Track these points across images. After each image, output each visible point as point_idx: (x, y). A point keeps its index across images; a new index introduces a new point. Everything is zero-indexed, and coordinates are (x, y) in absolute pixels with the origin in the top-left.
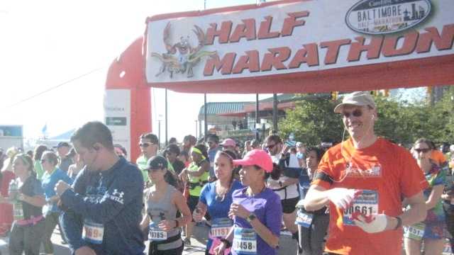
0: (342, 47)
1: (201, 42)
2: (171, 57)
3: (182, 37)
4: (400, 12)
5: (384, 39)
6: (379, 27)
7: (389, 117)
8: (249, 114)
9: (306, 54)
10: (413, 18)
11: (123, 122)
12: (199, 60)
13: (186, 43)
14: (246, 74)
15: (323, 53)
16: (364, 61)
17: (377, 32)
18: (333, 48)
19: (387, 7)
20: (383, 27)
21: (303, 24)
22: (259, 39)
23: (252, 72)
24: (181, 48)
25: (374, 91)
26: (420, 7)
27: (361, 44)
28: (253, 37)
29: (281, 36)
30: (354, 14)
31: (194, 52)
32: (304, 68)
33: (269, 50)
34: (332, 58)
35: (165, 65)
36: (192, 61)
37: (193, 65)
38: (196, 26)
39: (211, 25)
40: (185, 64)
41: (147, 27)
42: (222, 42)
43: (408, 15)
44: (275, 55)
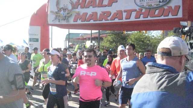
0: (133, 12)
1: (73, 7)
2: (59, 13)
3: (64, 5)
5: (150, 10)
6: (148, 5)
7: (146, 42)
8: (87, 38)
9: (118, 14)
10: (163, 2)
11: (37, 40)
12: (71, 15)
13: (66, 7)
14: (92, 22)
15: (124, 15)
16: (141, 19)
17: (147, 7)
18: (129, 12)
20: (150, 5)
21: (117, 2)
22: (98, 7)
23: (94, 21)
24: (64, 9)
25: (141, 31)
27: (141, 12)
28: (95, 6)
29: (107, 7)
31: (69, 12)
32: (117, 20)
33: (102, 12)
34: (128, 17)
35: (56, 16)
36: (68, 15)
37: (69, 17)
38: (70, 0)
40: (65, 17)
42: (82, 8)
43: (161, 0)
44: (104, 14)
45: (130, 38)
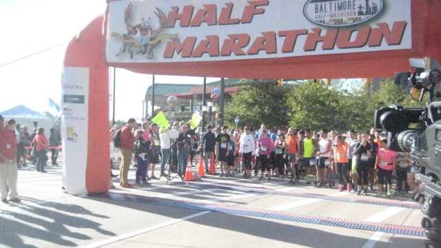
0: (299, 37)
1: (162, 24)
2: (131, 37)
3: (143, 19)
4: (355, 7)
5: (338, 31)
6: (334, 20)
7: (330, 104)
8: (195, 96)
9: (264, 42)
10: (367, 13)
12: (160, 42)
14: (206, 58)
15: (280, 42)
16: (319, 51)
17: (332, 24)
18: (291, 37)
19: (343, 1)
20: (339, 20)
21: (263, 13)
22: (220, 24)
23: (211, 56)
24: (142, 29)
25: (318, 80)
26: (373, 4)
27: (317, 34)
28: (214, 23)
29: (241, 23)
30: (312, 7)
31: (155, 34)
32: (262, 55)
33: (229, 36)
34: (290, 47)
35: (125, 45)
36: (153, 42)
37: (154, 46)
40: (146, 46)
41: (108, 7)
42: (183, 25)
43: (362, 10)
44: (234, 42)
45: (293, 96)
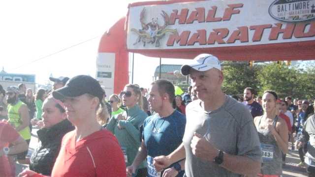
0: (265, 30)
1: (166, 22)
2: (145, 32)
3: (153, 19)
4: (309, 6)
5: (296, 25)
6: (292, 17)
7: (289, 80)
9: (239, 34)
11: (109, 75)
12: (164, 35)
13: (156, 23)
14: (197, 46)
15: (251, 33)
16: (280, 40)
17: (291, 20)
18: (259, 30)
19: (299, 2)
20: (296, 17)
21: (239, 13)
22: (207, 22)
23: (201, 44)
24: (152, 26)
25: (280, 61)
27: (279, 28)
28: (203, 21)
29: (222, 21)
31: (161, 29)
32: (238, 43)
33: (214, 30)
34: (258, 37)
35: (140, 37)
36: (159, 35)
37: (160, 38)
38: (163, 11)
39: (174, 11)
40: (154, 38)
41: (129, 10)
42: (181, 23)
43: (314, 8)
44: (218, 33)
45: (261, 73)
